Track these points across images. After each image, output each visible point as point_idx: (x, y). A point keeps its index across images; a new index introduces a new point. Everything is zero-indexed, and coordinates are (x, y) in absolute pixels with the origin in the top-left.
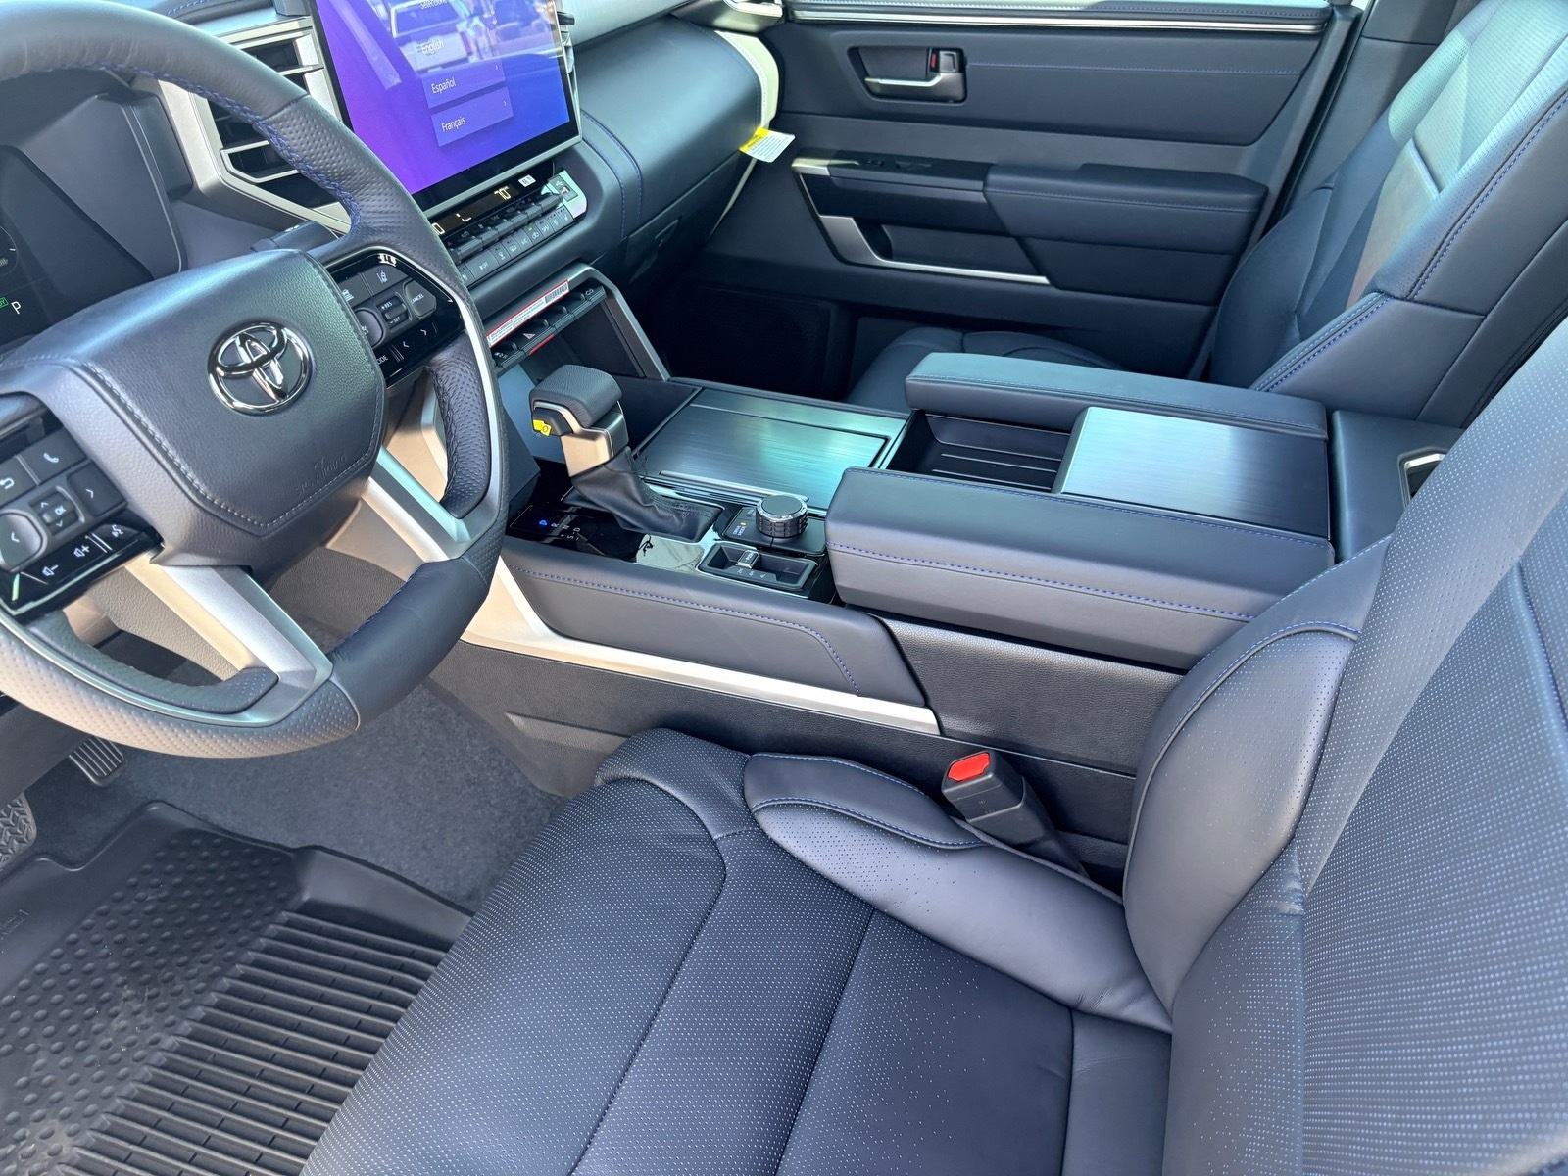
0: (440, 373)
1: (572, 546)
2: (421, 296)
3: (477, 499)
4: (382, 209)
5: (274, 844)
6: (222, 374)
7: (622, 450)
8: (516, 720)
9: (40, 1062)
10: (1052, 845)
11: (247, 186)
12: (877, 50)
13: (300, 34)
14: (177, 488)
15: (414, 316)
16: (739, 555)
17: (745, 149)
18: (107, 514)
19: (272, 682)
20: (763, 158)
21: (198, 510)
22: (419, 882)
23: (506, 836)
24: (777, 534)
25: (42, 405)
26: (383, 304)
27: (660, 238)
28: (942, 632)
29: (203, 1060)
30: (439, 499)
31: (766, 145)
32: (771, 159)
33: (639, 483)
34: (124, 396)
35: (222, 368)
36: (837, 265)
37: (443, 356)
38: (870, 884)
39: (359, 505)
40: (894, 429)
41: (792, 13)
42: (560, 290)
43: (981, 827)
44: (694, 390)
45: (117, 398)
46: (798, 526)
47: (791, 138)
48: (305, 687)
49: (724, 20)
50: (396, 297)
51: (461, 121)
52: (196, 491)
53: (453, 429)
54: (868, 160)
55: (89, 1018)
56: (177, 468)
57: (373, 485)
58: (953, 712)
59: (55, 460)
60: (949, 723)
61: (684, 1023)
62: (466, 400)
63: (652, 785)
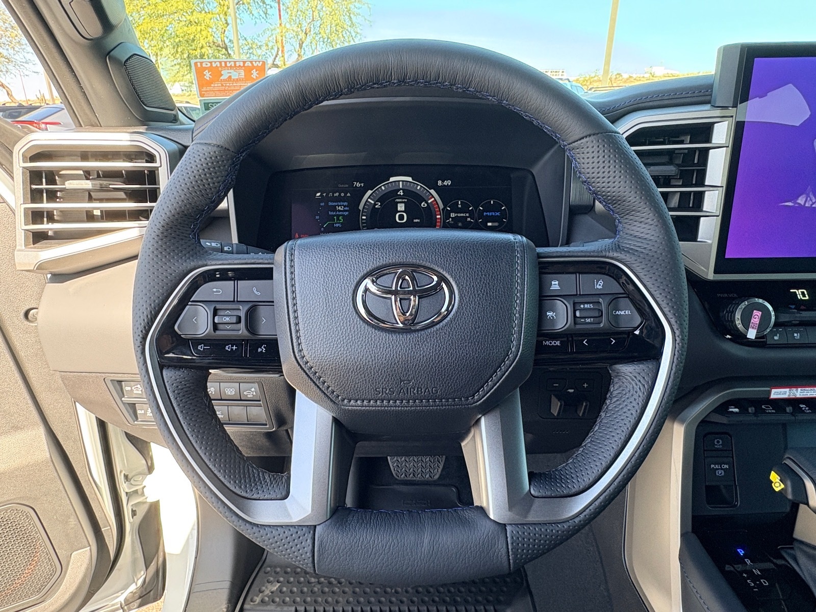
3: (566, 492)
14: (290, 343)
15: (609, 326)
18: (263, 337)
19: (280, 497)
26: (582, 303)
34: (295, 274)
45: (292, 273)
50: (599, 303)
56: (296, 331)
59: (258, 293)
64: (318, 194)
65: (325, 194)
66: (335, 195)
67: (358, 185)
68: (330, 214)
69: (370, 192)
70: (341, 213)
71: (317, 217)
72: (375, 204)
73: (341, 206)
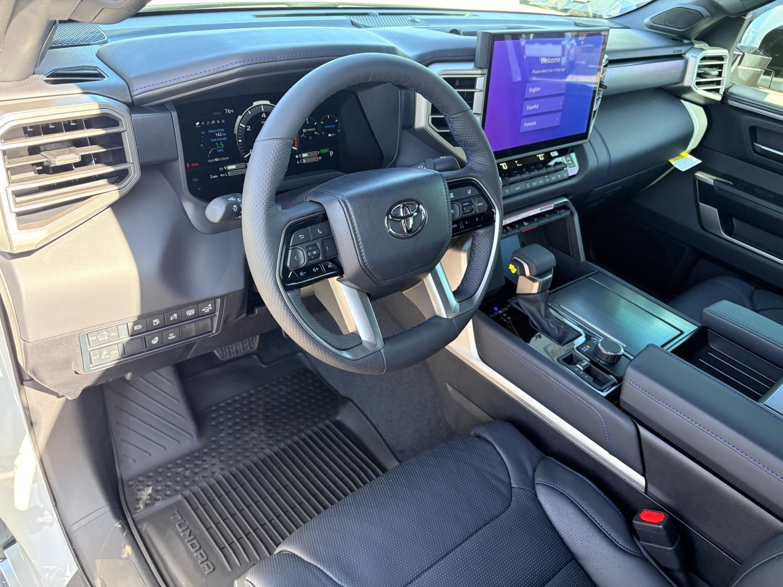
0: (476, 238)
1: (504, 325)
2: (482, 204)
3: (469, 296)
4: (481, 162)
5: (335, 390)
6: (391, 218)
7: (545, 291)
8: (450, 388)
9: (222, 435)
10: (681, 576)
11: (434, 132)
12: (767, 131)
13: (480, 76)
14: (357, 257)
15: (475, 212)
16: (580, 361)
17: (672, 161)
18: (329, 258)
19: (359, 343)
20: (679, 168)
21: (360, 268)
22: (383, 435)
23: (426, 434)
24: (603, 359)
25: (325, 210)
26: (464, 203)
27: (608, 193)
28: (666, 444)
29: (276, 465)
30: (453, 290)
31: (685, 162)
32: (683, 170)
33: (547, 307)
34: (353, 217)
35: (392, 216)
36: (698, 229)
37: (481, 231)
38: (577, 545)
39: (421, 282)
40: (689, 328)
41: (727, 100)
42: (550, 207)
43: (646, 548)
44: (594, 271)
45: (350, 216)
46: (615, 360)
47: (700, 161)
48: (370, 350)
49: (688, 96)
50: (471, 202)
51: (534, 123)
52: (363, 260)
53: (472, 263)
54: (737, 183)
55: (245, 427)
56: (360, 250)
57: (430, 276)
58: (656, 485)
59: (321, 232)
60: (651, 489)
61: (463, 561)
62: (482, 253)
63: (495, 448)
64: (198, 124)
65: (203, 123)
66: (212, 123)
67: (229, 111)
68: (211, 141)
69: (240, 117)
70: (221, 139)
71: (202, 146)
72: (247, 128)
73: (219, 132)
